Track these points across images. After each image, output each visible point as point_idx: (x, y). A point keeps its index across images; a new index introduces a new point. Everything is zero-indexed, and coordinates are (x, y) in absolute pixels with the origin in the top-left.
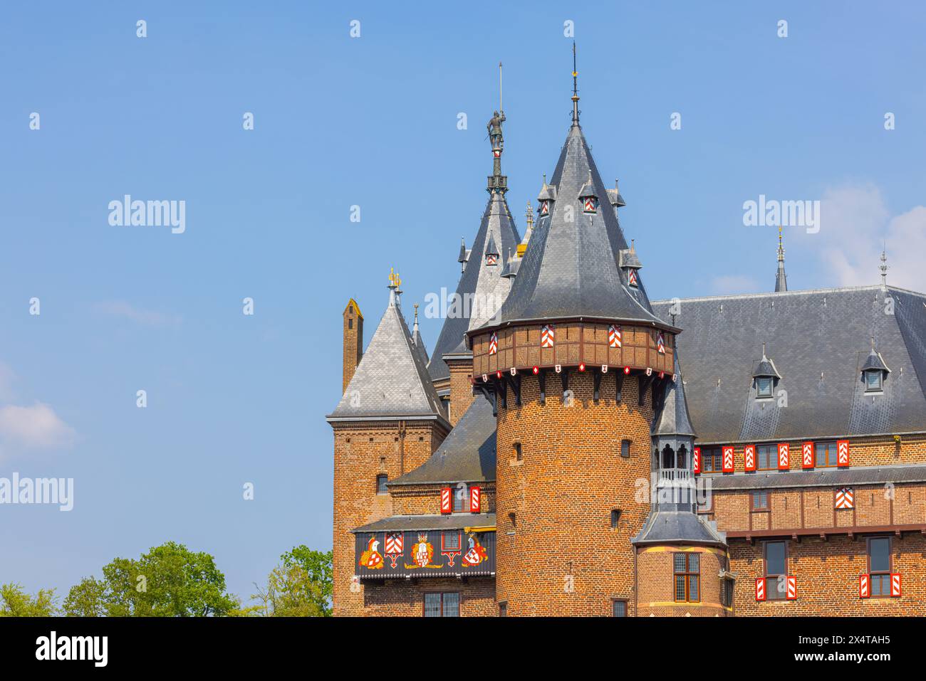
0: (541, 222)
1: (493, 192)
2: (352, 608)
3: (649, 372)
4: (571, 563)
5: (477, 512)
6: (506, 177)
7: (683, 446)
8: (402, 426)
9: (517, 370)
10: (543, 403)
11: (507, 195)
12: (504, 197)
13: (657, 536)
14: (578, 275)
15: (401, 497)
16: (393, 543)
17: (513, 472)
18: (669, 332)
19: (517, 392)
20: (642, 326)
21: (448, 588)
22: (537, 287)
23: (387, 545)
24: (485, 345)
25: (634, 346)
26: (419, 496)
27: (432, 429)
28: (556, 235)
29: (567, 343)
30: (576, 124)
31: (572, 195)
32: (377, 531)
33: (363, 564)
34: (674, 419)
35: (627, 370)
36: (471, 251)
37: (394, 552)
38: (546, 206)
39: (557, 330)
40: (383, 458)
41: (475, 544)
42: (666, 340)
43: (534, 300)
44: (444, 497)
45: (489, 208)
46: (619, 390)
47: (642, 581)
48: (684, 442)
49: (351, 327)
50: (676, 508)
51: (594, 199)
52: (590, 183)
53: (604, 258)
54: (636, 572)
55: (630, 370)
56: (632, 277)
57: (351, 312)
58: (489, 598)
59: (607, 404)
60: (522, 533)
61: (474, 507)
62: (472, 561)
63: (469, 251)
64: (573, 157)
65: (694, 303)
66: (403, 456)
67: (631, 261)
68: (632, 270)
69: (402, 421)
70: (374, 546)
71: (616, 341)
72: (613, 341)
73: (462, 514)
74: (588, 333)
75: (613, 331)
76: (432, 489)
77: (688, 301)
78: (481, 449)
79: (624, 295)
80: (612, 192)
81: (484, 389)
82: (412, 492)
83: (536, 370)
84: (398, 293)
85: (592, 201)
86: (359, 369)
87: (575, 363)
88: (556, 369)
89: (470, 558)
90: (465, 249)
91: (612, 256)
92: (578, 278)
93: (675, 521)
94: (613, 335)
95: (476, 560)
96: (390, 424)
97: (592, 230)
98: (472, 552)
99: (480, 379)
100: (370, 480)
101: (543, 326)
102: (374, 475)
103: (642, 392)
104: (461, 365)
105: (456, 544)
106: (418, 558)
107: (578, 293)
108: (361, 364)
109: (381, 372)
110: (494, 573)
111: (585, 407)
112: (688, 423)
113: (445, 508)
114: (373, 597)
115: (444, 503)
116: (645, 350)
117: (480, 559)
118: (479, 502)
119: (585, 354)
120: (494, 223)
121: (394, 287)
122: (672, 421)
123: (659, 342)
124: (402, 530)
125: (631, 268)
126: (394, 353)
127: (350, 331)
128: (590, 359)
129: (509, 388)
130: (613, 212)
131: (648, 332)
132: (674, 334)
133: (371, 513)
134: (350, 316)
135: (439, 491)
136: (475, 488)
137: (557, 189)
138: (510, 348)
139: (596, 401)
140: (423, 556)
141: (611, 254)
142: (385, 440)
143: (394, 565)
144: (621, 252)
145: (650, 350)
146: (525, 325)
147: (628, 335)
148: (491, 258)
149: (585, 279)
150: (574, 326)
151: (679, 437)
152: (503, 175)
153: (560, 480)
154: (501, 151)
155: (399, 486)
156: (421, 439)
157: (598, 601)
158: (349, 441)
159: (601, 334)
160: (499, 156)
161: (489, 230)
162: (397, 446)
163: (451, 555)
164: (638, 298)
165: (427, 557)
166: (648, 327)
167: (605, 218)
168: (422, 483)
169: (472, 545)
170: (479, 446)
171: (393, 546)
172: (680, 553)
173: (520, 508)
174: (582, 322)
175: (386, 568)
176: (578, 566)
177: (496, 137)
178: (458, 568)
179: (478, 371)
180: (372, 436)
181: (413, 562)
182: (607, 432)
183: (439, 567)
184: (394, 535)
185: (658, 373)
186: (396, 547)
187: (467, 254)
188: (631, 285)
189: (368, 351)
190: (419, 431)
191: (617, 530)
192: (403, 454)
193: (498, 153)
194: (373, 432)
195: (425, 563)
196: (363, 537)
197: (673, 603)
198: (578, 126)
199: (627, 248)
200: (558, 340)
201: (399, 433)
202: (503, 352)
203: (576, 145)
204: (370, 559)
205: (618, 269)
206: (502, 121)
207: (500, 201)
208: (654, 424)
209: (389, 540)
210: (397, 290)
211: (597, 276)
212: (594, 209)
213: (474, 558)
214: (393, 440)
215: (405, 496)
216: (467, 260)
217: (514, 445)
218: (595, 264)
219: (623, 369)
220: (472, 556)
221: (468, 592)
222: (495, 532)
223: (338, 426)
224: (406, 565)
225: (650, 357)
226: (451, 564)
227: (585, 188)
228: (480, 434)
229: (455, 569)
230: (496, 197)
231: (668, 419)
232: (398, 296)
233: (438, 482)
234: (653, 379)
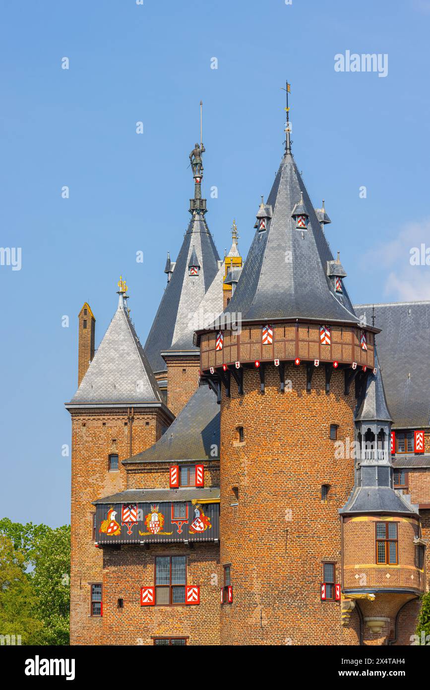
0: (259, 237)
1: (194, 213)
2: (87, 570)
3: (354, 366)
4: (287, 531)
5: (201, 486)
6: (206, 200)
7: (382, 430)
8: (130, 412)
9: (241, 364)
10: (263, 392)
11: (206, 215)
12: (203, 217)
13: (361, 507)
14: (293, 283)
15: (135, 473)
16: (129, 513)
17: (236, 452)
18: (371, 332)
19: (240, 383)
20: (348, 326)
21: (176, 552)
22: (257, 292)
23: (124, 515)
24: (212, 342)
25: (342, 344)
26: (151, 472)
27: (157, 415)
28: (273, 248)
29: (285, 341)
30: (288, 152)
31: (286, 213)
32: (115, 503)
33: (103, 531)
34: (375, 407)
35: (336, 364)
36: (175, 263)
37: (130, 521)
38: (264, 223)
39: (275, 330)
40: (114, 440)
41: (201, 514)
42: (368, 339)
43: (255, 303)
44: (172, 473)
45: (191, 227)
46: (328, 381)
47: (348, 547)
48: (383, 427)
49: (85, 327)
50: (377, 484)
51: (305, 216)
52: (301, 203)
53: (314, 268)
54: (342, 539)
55: (339, 364)
56: (338, 284)
57: (85, 314)
58: (212, 561)
59: (318, 394)
60: (244, 504)
61: (198, 482)
62: (198, 529)
63: (174, 263)
64: (286, 181)
65: (386, 307)
66: (131, 438)
67: (338, 270)
68: (338, 278)
69: (131, 408)
70: (113, 516)
71: (327, 339)
72: (324, 339)
73: (188, 489)
74: (303, 332)
75: (324, 331)
76: (162, 467)
77: (380, 306)
78: (203, 432)
79: (332, 300)
80: (320, 211)
81: (210, 380)
82: (144, 469)
83: (257, 364)
84: (125, 298)
85: (303, 218)
86: (93, 364)
87: (291, 358)
88: (275, 363)
89: (196, 527)
90: (170, 262)
91: (321, 267)
92: (293, 285)
93: (376, 495)
94: (324, 334)
95: (201, 528)
96: (120, 411)
97: (304, 243)
98: (197, 521)
99: (208, 372)
100: (102, 459)
101: (264, 326)
102: (106, 455)
103: (347, 384)
104: (177, 360)
105: (184, 514)
106: (151, 526)
107: (292, 298)
108: (95, 359)
109: (112, 366)
110: (217, 539)
111: (300, 396)
112: (386, 410)
113: (173, 483)
114: (110, 560)
115: (172, 479)
116: (351, 347)
117: (205, 527)
118: (203, 478)
119: (300, 350)
120: (196, 240)
121: (122, 293)
122: (373, 408)
123: (362, 341)
124: (137, 502)
125: (337, 276)
126: (123, 350)
127: (85, 331)
128: (304, 354)
129: (233, 380)
130: (321, 228)
131: (353, 332)
132: (374, 334)
133: (103, 488)
134: (85, 317)
135: (168, 469)
136: (199, 466)
137: (273, 209)
138: (234, 345)
139: (309, 391)
140: (155, 525)
141: (320, 264)
142: (116, 424)
143: (130, 532)
144: (328, 262)
145: (355, 347)
146: (247, 325)
147: (336, 334)
148: (193, 269)
149: (298, 285)
150: (291, 326)
151: (379, 422)
152: (202, 198)
153: (278, 459)
154: (201, 178)
155: (133, 463)
156: (147, 423)
157: (311, 564)
158: (84, 425)
159: (314, 333)
160: (200, 182)
161: (191, 245)
162: (126, 430)
163: (180, 523)
164: (343, 302)
165: (159, 525)
166: (353, 327)
167: (315, 234)
168: (153, 461)
169: (198, 515)
170: (201, 429)
171: (129, 516)
172: (381, 522)
173: (242, 483)
174: (298, 323)
175: (122, 535)
176: (293, 533)
177: (197, 166)
178: (185, 534)
179: (205, 365)
180: (105, 421)
181: (146, 530)
182: (318, 418)
183: (169, 534)
184: (130, 507)
185: (362, 367)
186: (131, 516)
187: (172, 266)
188: (337, 291)
189: (100, 347)
190: (146, 417)
191: (326, 502)
192: (131, 436)
193: (198, 179)
194: (106, 417)
195: (156, 531)
196: (102, 508)
197: (375, 566)
198: (291, 154)
199: (333, 259)
200: (277, 338)
201: (129, 418)
202: (229, 348)
203: (288, 171)
204: (109, 527)
205: (326, 278)
206: (202, 152)
207: (200, 220)
208: (357, 411)
209: (125, 511)
210: (124, 295)
211: (308, 283)
212: (305, 225)
213: (199, 526)
214: (123, 425)
215: (138, 473)
216: (172, 271)
217: (237, 429)
218: (307, 273)
219: (332, 364)
220: (198, 524)
221: (193, 556)
222: (219, 503)
223: (74, 412)
224: (140, 532)
225: (355, 352)
226: (180, 531)
227: (297, 207)
228: (202, 419)
229: (182, 536)
230: (197, 217)
231: (369, 406)
232: (125, 301)
233: (167, 461)
234: (357, 372)
